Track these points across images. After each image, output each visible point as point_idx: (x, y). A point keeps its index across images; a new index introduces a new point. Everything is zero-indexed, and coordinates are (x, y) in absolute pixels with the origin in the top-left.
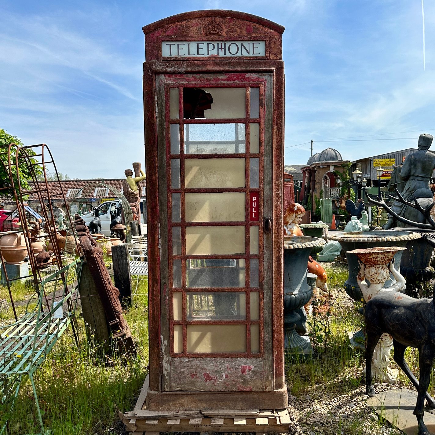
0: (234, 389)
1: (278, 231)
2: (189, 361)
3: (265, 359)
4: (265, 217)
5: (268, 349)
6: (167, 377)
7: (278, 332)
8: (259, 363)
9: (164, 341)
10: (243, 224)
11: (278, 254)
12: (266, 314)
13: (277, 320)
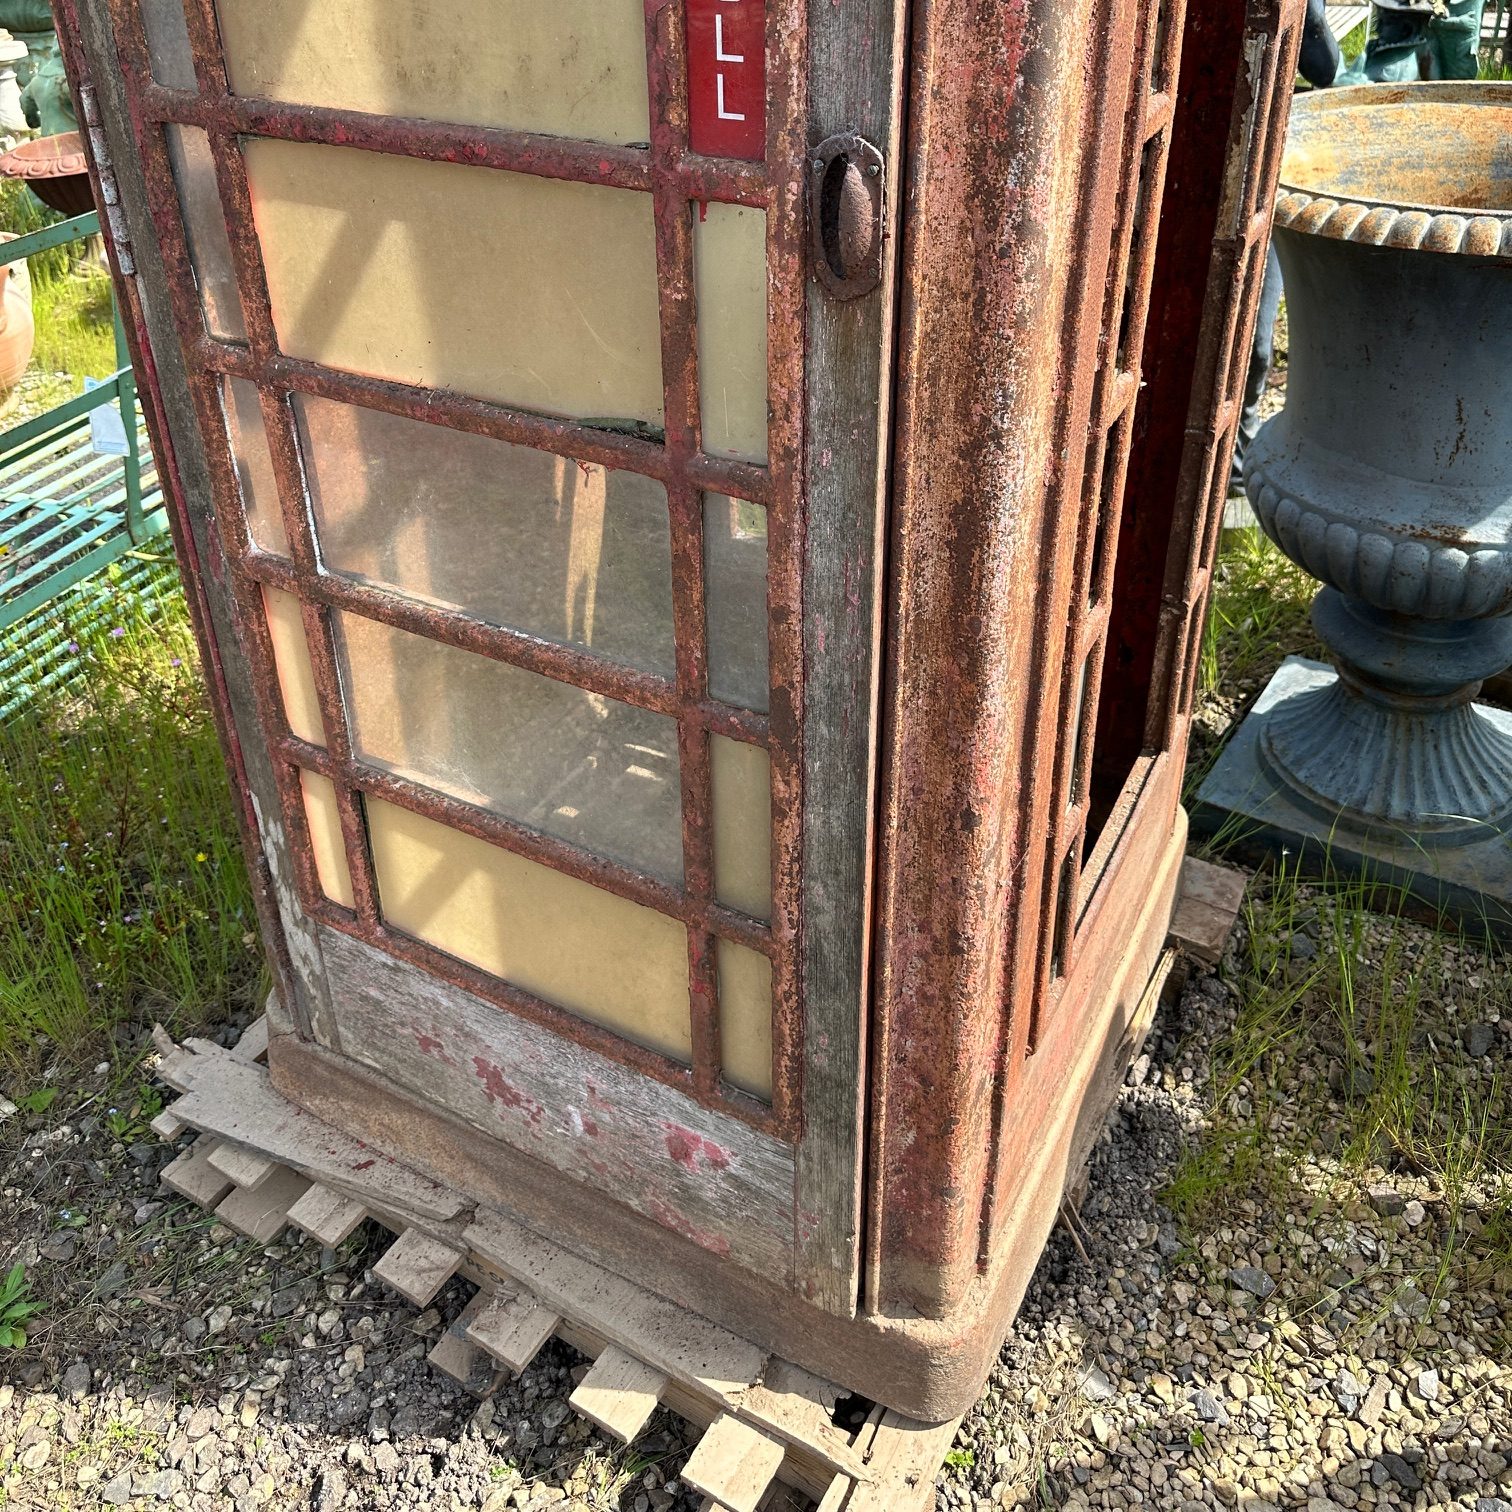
0: (634, 1203)
1: (978, 275)
2: (396, 969)
3: (808, 1158)
4: (828, 122)
5: (830, 1115)
6: (313, 991)
7: (926, 1033)
8: (769, 1156)
9: (266, 825)
10: (622, 175)
11: (968, 491)
12: (818, 911)
13: (923, 955)
